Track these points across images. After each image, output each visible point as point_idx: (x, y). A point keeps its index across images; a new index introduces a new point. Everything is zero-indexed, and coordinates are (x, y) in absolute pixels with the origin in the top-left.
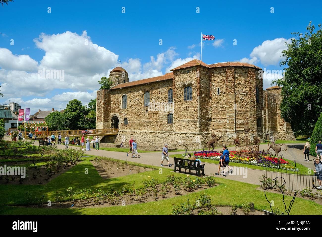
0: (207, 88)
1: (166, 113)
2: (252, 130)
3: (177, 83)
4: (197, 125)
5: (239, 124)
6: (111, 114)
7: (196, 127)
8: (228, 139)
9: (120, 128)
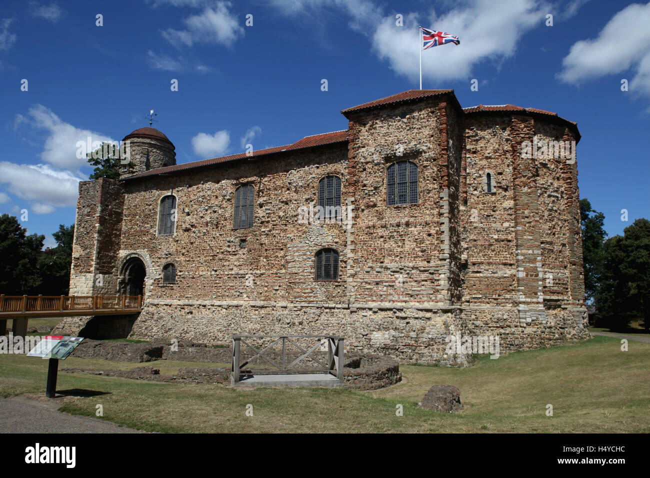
1: (310, 248)
3: (363, 150)
4: (442, 282)
6: (121, 251)
8: (525, 325)
9: (150, 294)
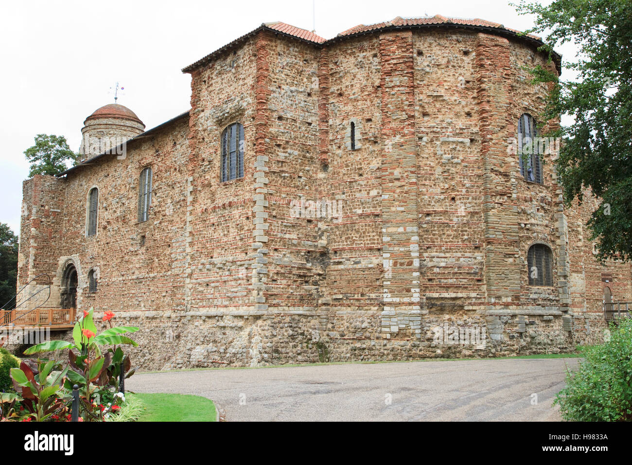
0: (310, 124)
2: (499, 297)
3: (202, 114)
5: (436, 270)
6: (61, 257)
7: (250, 287)
8: (388, 336)
9: (80, 306)
